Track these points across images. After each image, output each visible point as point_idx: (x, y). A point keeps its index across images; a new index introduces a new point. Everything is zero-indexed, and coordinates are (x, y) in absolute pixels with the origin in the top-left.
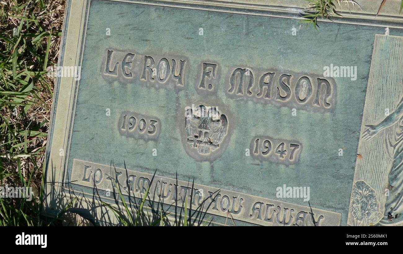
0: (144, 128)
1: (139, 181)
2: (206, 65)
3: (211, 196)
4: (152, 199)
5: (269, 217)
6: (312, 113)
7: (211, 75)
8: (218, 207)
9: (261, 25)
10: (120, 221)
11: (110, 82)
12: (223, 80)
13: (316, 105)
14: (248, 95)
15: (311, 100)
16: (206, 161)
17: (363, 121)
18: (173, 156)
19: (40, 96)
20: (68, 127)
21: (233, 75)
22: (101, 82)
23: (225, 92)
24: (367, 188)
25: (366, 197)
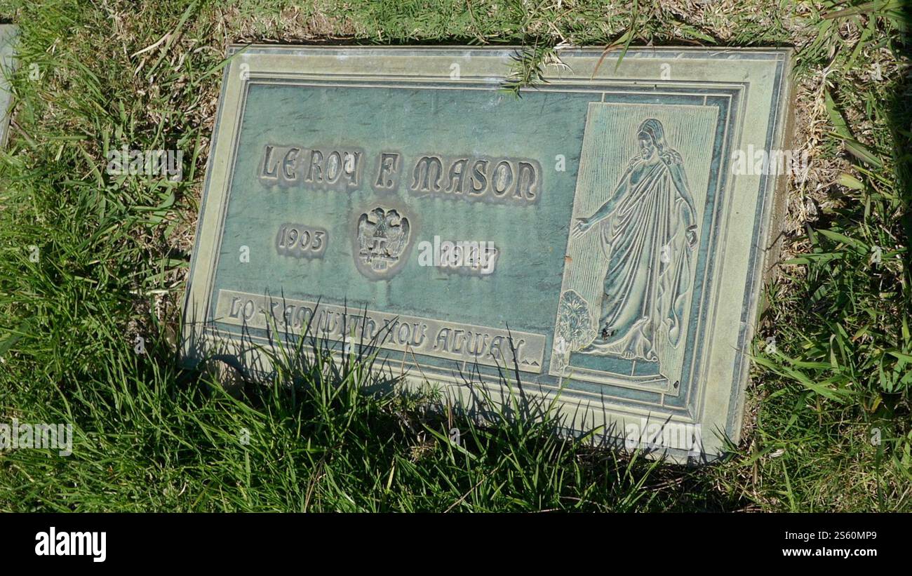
0: (307, 243)
1: (299, 312)
2: (385, 156)
3: (387, 325)
4: (314, 336)
5: (458, 347)
6: (511, 207)
7: (391, 168)
8: (396, 339)
9: (453, 101)
10: (274, 368)
11: (268, 187)
12: (405, 174)
13: (516, 196)
14: (435, 190)
15: (512, 190)
16: (381, 279)
17: (574, 213)
18: (342, 276)
19: (185, 217)
20: (215, 249)
21: (418, 165)
22: (258, 188)
23: (408, 188)
24: (578, 299)
25: (576, 312)
